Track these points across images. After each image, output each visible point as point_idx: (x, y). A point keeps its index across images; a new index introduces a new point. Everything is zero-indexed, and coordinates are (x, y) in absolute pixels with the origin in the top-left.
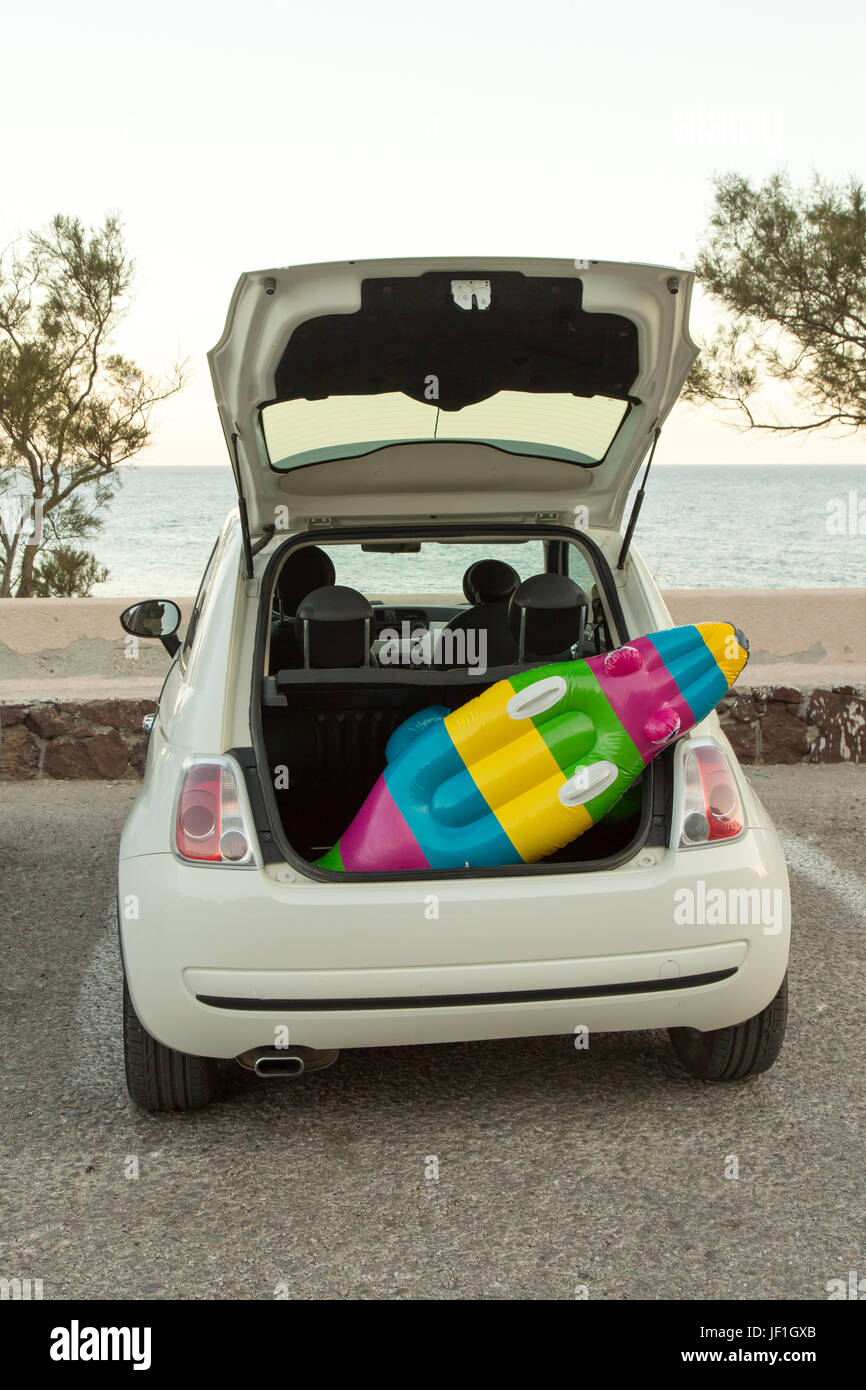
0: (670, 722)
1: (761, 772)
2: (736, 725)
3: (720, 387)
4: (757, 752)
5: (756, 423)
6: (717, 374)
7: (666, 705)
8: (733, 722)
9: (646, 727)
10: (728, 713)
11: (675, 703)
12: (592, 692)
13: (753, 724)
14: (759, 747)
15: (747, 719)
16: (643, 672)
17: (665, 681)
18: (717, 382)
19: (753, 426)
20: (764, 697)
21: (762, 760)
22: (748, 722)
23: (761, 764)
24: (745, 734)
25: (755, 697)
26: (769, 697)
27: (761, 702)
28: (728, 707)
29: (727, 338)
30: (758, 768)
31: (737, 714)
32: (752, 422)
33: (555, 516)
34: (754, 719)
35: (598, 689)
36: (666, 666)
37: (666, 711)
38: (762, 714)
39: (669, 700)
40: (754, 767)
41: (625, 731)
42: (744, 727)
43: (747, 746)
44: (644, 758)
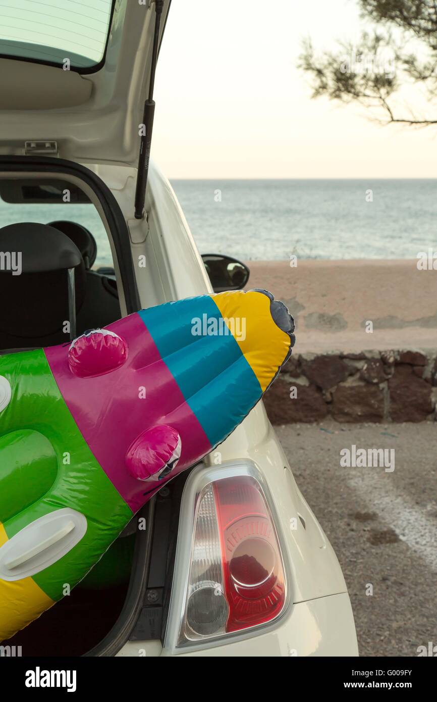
0: (162, 449)
1: (389, 431)
2: (365, 386)
3: (364, 87)
4: (385, 412)
5: (395, 118)
6: (361, 76)
7: (162, 421)
8: (362, 384)
9: (129, 455)
10: (358, 375)
11: (177, 416)
12: (49, 400)
13: (382, 386)
14: (387, 406)
15: (375, 381)
16: (126, 371)
17: (161, 381)
18: (362, 82)
19: (393, 120)
20: (391, 360)
21: (390, 419)
22: (377, 384)
23: (389, 423)
24: (374, 395)
25: (383, 360)
26: (396, 360)
27: (390, 365)
28: (358, 370)
29: (370, 43)
30: (386, 426)
31: (366, 376)
32: (392, 117)
33: (53, 145)
34: (382, 380)
35: (56, 394)
36: (164, 359)
37: (160, 430)
38: (390, 376)
39: (167, 412)
40: (382, 425)
41: (95, 462)
42: (373, 389)
43: (376, 406)
44: (128, 501)
